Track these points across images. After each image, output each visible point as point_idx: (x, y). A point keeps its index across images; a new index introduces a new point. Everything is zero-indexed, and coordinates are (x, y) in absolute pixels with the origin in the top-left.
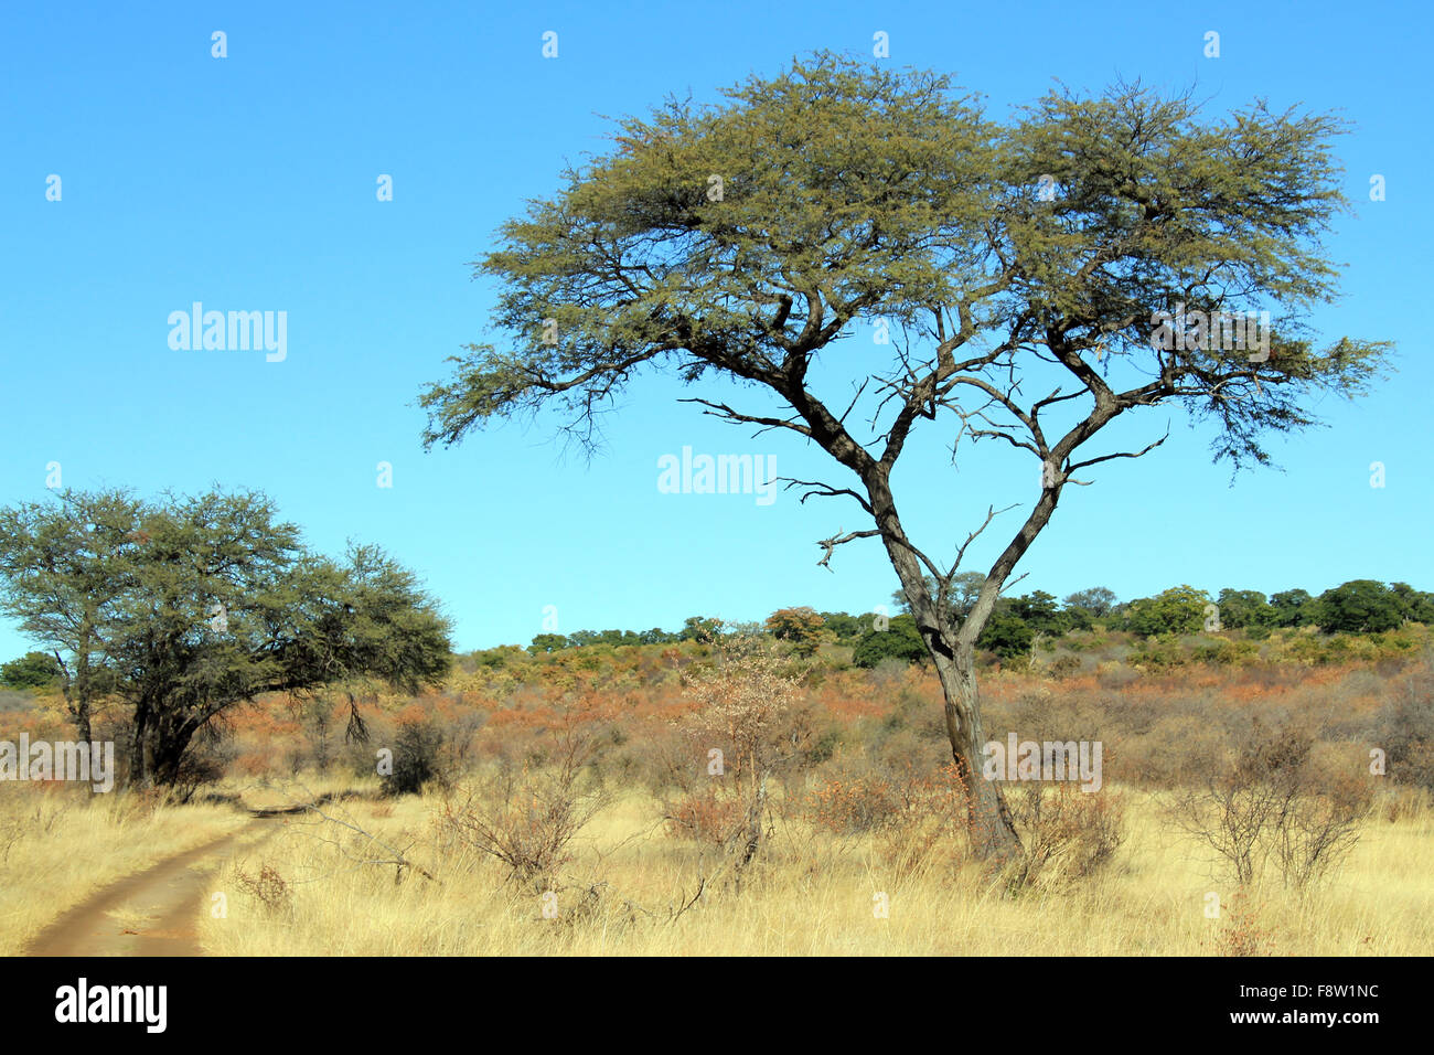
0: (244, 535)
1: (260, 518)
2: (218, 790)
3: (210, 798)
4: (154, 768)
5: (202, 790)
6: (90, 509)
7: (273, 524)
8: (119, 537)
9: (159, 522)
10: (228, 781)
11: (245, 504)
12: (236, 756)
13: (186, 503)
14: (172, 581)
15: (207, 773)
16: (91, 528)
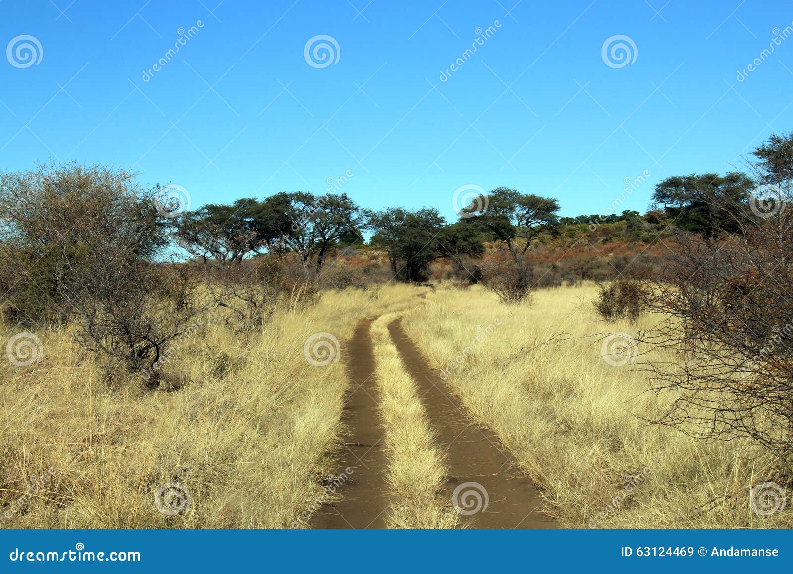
0: (432, 219)
1: (435, 214)
2: (426, 283)
3: (425, 285)
4: (411, 277)
5: (423, 283)
6: (394, 212)
7: (438, 217)
8: (401, 219)
9: (410, 216)
10: (430, 281)
11: (432, 211)
12: (432, 273)
13: (417, 212)
14: (415, 232)
15: (424, 279)
16: (394, 217)
